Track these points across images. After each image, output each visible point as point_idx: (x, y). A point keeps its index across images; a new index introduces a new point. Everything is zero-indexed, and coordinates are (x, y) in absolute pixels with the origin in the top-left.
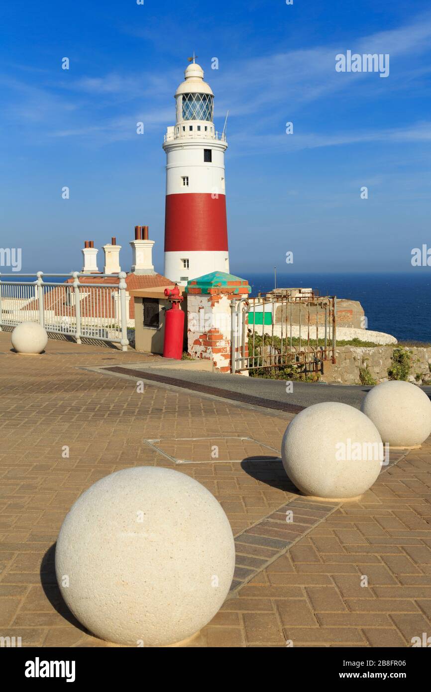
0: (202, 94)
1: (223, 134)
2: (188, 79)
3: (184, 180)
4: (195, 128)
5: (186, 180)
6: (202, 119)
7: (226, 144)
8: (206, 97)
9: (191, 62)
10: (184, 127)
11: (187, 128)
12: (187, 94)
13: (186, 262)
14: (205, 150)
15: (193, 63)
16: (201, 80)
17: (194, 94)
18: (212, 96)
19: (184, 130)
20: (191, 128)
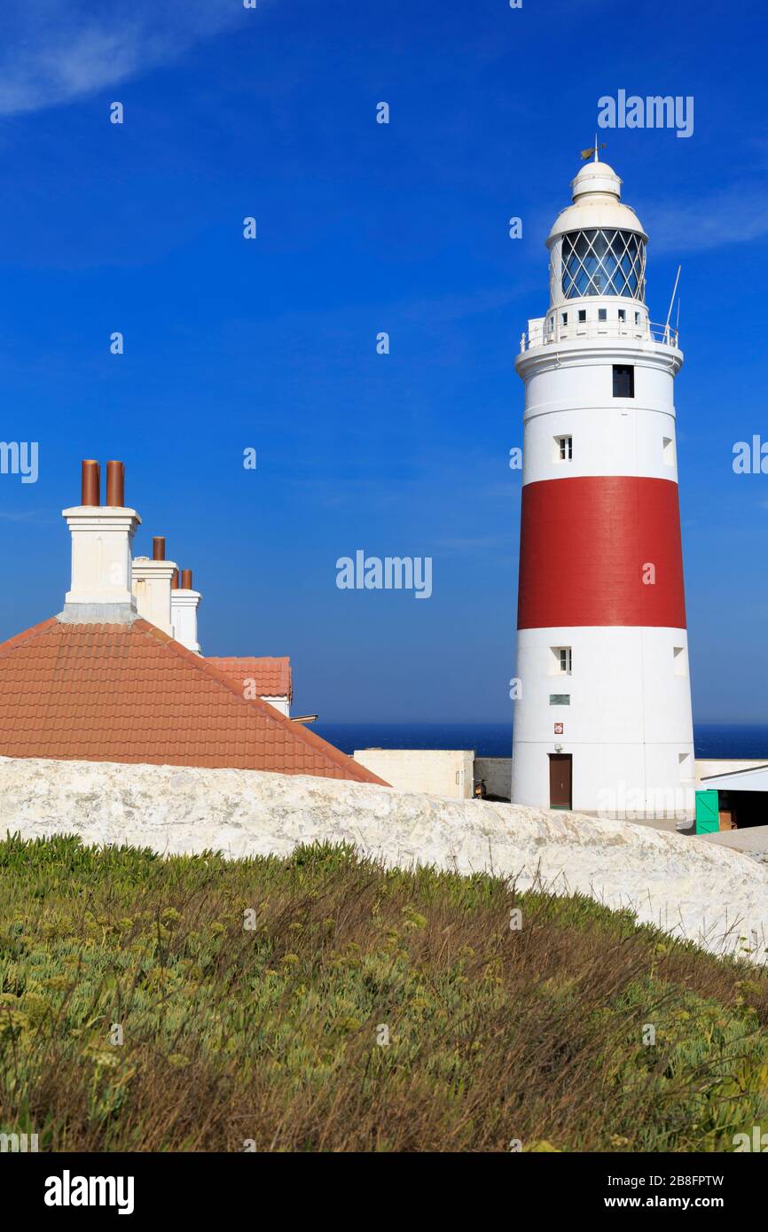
0: (610, 232)
1: (668, 327)
2: (581, 201)
3: (563, 446)
4: (592, 315)
5: (567, 446)
6: (611, 292)
7: (680, 354)
8: (622, 240)
9: (590, 159)
10: (565, 316)
11: (574, 317)
12: (572, 235)
13: (564, 654)
14: (618, 369)
15: (593, 161)
16: (614, 200)
17: (590, 232)
18: (639, 236)
19: (565, 320)
20: (582, 315)
